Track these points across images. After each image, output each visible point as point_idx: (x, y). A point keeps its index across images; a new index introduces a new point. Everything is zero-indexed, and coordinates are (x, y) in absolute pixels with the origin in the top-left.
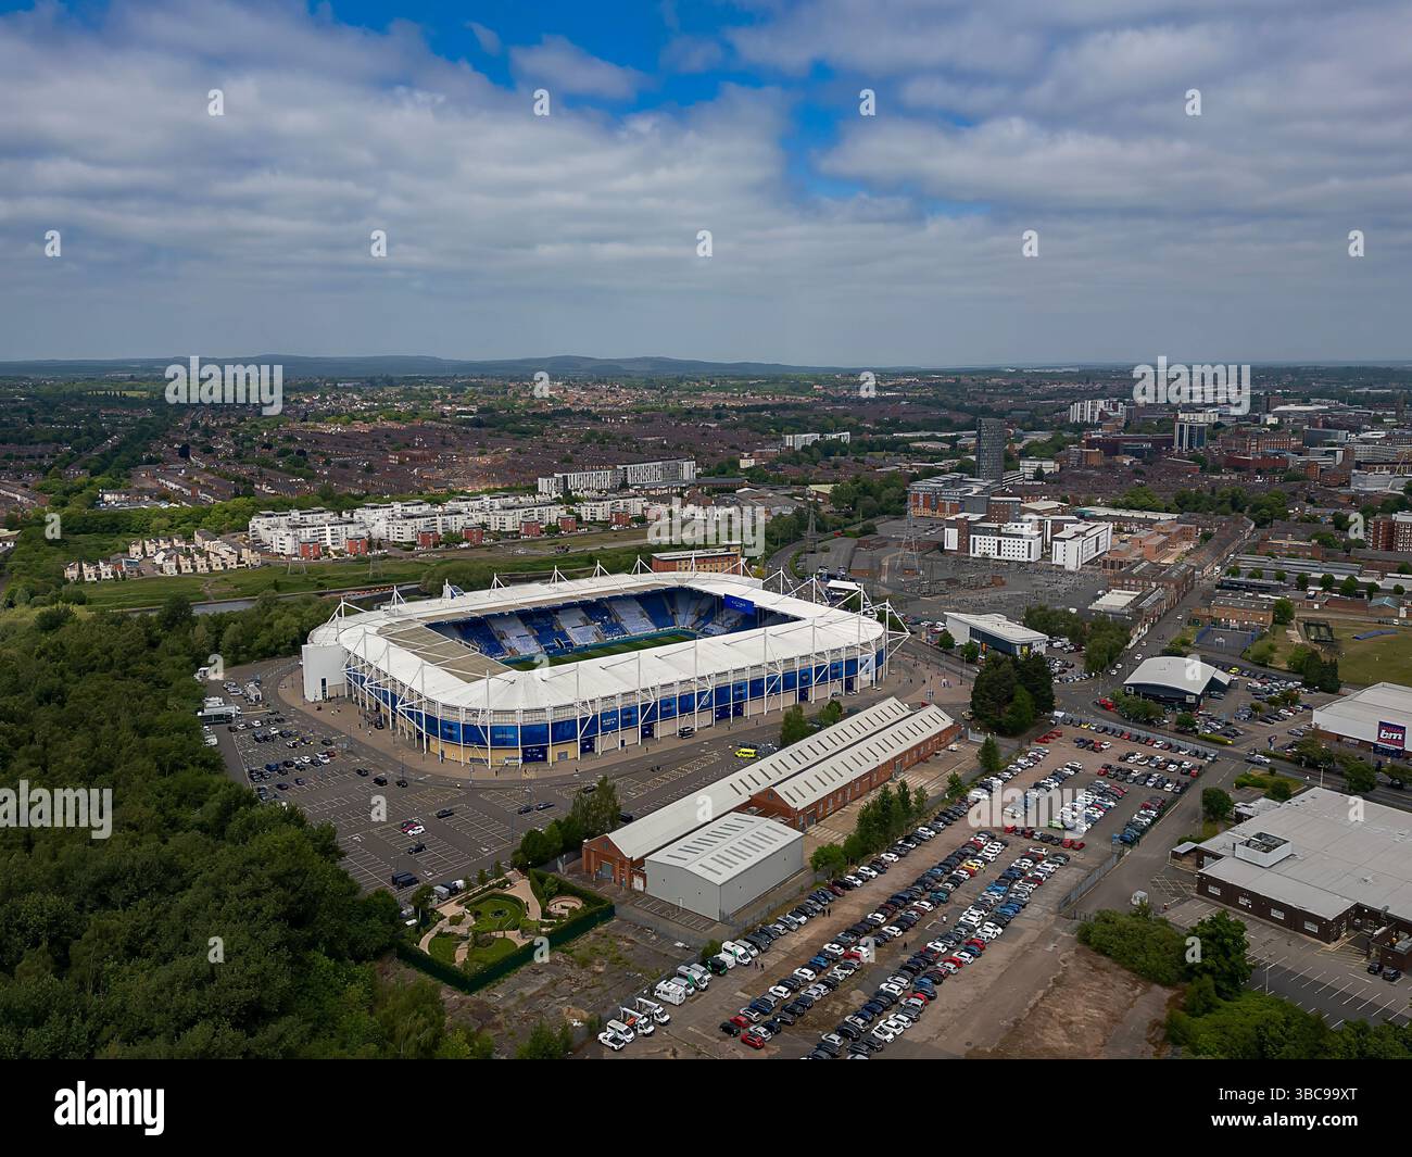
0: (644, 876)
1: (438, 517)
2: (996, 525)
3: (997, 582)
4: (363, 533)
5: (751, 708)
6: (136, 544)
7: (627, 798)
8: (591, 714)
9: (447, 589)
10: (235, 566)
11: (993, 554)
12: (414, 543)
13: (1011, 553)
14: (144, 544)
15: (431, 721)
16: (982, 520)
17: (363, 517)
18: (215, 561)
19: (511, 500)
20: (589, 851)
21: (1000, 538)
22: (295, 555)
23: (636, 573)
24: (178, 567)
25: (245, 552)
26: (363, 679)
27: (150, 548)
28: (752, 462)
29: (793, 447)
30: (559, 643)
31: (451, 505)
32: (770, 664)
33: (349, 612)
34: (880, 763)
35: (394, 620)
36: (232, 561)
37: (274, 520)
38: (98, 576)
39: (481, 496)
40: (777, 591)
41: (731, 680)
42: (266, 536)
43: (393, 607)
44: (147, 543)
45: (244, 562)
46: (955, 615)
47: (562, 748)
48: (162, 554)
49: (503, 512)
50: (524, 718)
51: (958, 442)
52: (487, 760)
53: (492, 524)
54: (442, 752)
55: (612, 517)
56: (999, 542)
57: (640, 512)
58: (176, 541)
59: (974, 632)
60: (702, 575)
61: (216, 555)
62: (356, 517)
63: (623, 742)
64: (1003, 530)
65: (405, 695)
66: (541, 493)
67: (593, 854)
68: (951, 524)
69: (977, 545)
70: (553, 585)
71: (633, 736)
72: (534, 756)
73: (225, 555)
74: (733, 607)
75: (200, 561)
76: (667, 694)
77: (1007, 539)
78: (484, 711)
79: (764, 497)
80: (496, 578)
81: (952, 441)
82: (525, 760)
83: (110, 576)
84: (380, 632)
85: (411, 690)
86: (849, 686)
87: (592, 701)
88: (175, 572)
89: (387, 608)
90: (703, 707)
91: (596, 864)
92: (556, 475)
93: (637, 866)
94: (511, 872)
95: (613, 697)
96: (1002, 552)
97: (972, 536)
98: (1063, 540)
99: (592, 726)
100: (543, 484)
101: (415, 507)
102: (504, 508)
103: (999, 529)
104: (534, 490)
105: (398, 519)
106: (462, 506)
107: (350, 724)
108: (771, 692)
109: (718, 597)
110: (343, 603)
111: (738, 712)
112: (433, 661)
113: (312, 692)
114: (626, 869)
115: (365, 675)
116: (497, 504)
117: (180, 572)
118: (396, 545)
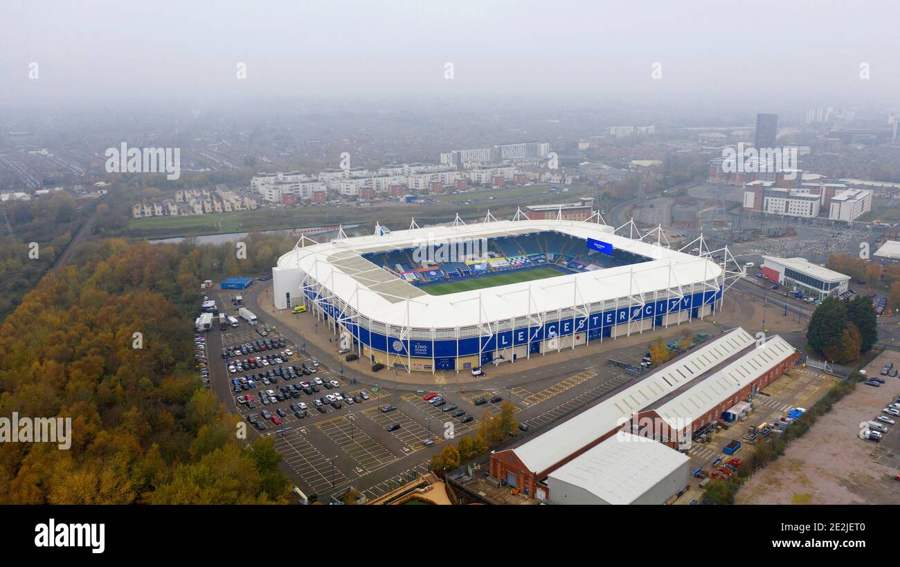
0: (546, 490)
1: (373, 179)
2: (785, 190)
3: (790, 233)
4: (324, 188)
5: (616, 331)
6: (180, 193)
7: (522, 407)
8: (491, 335)
9: (378, 228)
10: (240, 209)
11: (782, 212)
12: (357, 196)
13: (796, 211)
14: (184, 193)
15: (364, 333)
16: (774, 186)
17: (324, 178)
18: (227, 205)
19: (422, 168)
20: (495, 461)
21: (788, 200)
22: (279, 203)
23: (516, 220)
24: (203, 209)
25: (246, 199)
26: (315, 295)
27: (188, 196)
28: (587, 145)
29: (615, 136)
30: (460, 271)
31: (382, 171)
32: (634, 296)
33: (308, 244)
34: (741, 387)
35: (339, 251)
36: (237, 205)
37: (267, 179)
38: (153, 213)
39: (403, 164)
40: (627, 236)
41: (603, 309)
42: (262, 189)
43: (339, 241)
44: (186, 192)
45: (245, 206)
46: (772, 258)
47: (467, 360)
48: (194, 200)
49: (417, 176)
50: (437, 335)
51: (732, 134)
52: (407, 366)
53: (410, 183)
54: (373, 357)
55: (492, 181)
56: (787, 203)
57: (512, 177)
58: (204, 192)
59: (789, 272)
60: (569, 223)
61: (227, 201)
62: (320, 178)
63: (515, 356)
64: (791, 194)
65: (345, 310)
66: (443, 164)
67: (499, 464)
68: (749, 189)
69: (770, 205)
70: (455, 228)
71: (522, 351)
72: (445, 365)
73: (233, 201)
74: (595, 248)
75: (218, 206)
76: (551, 319)
77: (794, 200)
78: (405, 328)
79: (600, 169)
80: (413, 222)
81: (727, 133)
82: (438, 368)
83: (161, 214)
84: (329, 259)
85: (349, 307)
86: (695, 315)
87: (492, 324)
88: (201, 212)
89: (335, 241)
90: (580, 330)
91: (502, 472)
92: (453, 152)
93: (541, 479)
94: (428, 475)
95: (508, 320)
96: (789, 210)
97: (766, 198)
98: (839, 202)
99: (491, 344)
100: (444, 158)
101: (358, 172)
102: (418, 173)
103: (788, 193)
104: (438, 162)
105: (346, 179)
106: (390, 171)
107: (304, 328)
108: (633, 319)
109: (582, 240)
110: (303, 237)
111: (607, 333)
112: (365, 283)
113: (280, 303)
114: (531, 483)
115: (317, 292)
116: (413, 170)
117: (204, 212)
118: (345, 197)
